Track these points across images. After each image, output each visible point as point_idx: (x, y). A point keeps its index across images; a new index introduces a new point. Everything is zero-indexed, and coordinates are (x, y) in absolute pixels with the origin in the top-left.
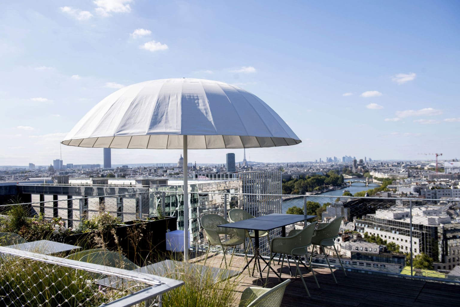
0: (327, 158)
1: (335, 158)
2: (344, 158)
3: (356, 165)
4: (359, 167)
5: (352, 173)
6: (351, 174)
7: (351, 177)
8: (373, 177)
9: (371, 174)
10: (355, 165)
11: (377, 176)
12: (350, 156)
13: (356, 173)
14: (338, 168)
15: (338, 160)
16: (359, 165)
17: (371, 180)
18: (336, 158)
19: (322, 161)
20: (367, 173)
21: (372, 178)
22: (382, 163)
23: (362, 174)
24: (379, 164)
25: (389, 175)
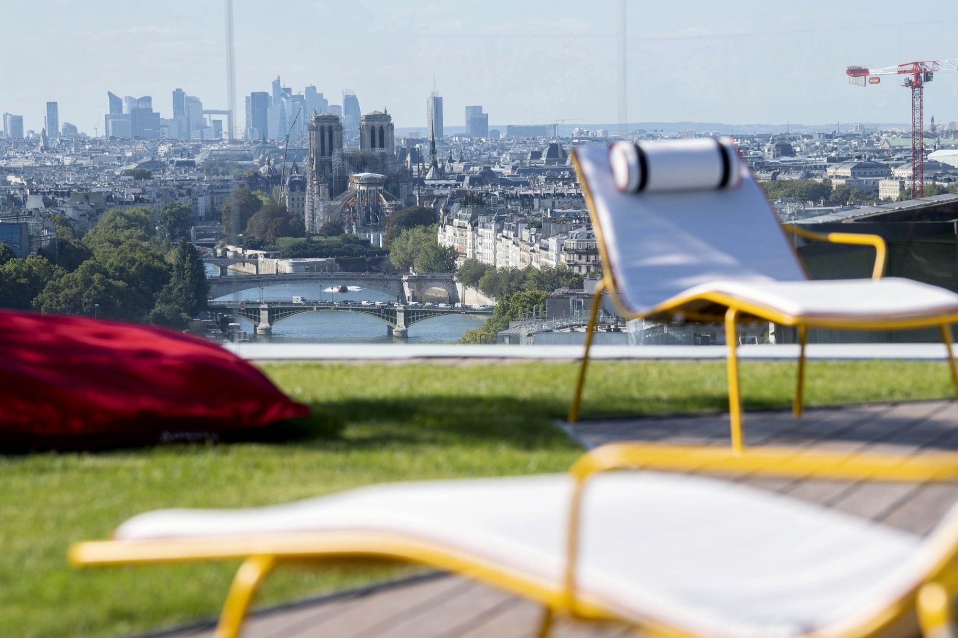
0: (115, 101)
1: (178, 95)
2: (258, 102)
3: (336, 159)
4: (357, 182)
5: (298, 230)
6: (286, 242)
7: (286, 266)
8: (459, 263)
9: (446, 237)
10: (323, 167)
11: (486, 257)
12: (311, 90)
13: (334, 228)
14: (184, 188)
15: (209, 119)
16: (360, 163)
17: (439, 290)
18: (195, 101)
19: (70, 128)
20: (418, 231)
21: (451, 268)
22: (555, 151)
23: (376, 238)
24: (536, 155)
25: (571, 243)
